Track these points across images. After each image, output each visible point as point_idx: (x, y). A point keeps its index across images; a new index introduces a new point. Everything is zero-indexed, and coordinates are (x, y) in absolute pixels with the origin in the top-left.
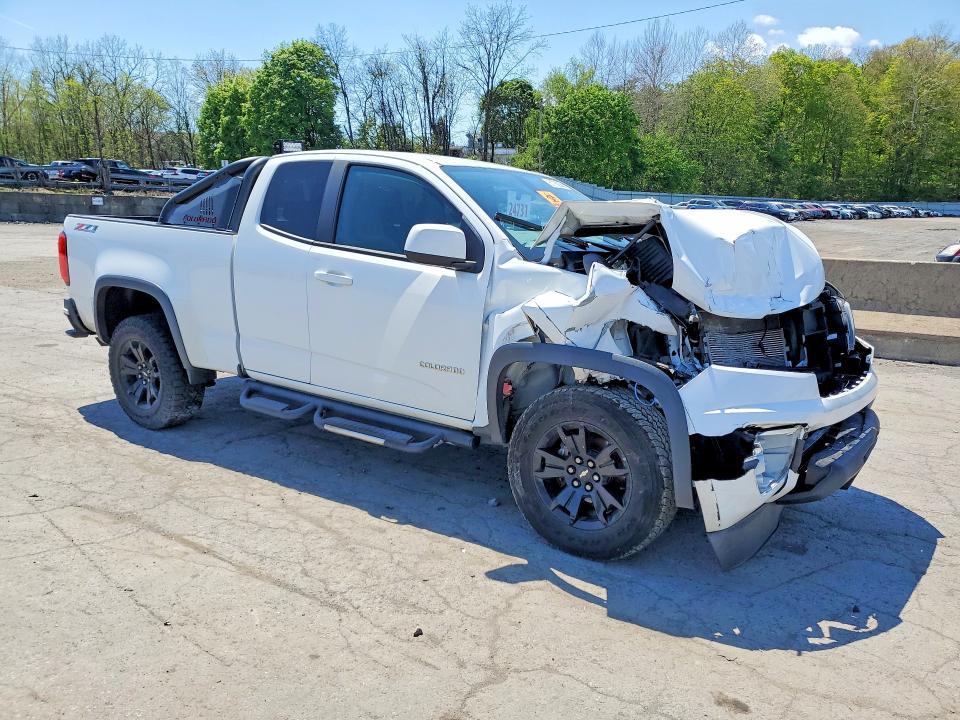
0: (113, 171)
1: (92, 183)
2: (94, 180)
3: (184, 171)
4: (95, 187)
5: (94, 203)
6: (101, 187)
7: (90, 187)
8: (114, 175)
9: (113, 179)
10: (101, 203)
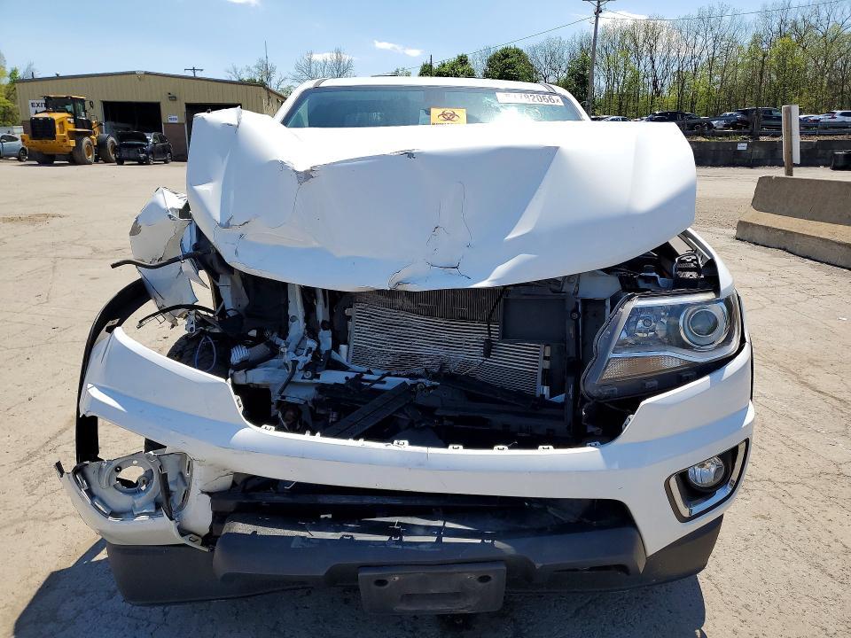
0: (766, 118)
1: (743, 130)
2: (746, 128)
3: (842, 114)
4: (745, 134)
5: (739, 149)
6: (750, 134)
7: (740, 134)
8: (765, 122)
9: (763, 126)
10: (745, 148)
